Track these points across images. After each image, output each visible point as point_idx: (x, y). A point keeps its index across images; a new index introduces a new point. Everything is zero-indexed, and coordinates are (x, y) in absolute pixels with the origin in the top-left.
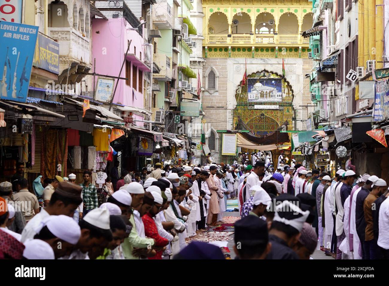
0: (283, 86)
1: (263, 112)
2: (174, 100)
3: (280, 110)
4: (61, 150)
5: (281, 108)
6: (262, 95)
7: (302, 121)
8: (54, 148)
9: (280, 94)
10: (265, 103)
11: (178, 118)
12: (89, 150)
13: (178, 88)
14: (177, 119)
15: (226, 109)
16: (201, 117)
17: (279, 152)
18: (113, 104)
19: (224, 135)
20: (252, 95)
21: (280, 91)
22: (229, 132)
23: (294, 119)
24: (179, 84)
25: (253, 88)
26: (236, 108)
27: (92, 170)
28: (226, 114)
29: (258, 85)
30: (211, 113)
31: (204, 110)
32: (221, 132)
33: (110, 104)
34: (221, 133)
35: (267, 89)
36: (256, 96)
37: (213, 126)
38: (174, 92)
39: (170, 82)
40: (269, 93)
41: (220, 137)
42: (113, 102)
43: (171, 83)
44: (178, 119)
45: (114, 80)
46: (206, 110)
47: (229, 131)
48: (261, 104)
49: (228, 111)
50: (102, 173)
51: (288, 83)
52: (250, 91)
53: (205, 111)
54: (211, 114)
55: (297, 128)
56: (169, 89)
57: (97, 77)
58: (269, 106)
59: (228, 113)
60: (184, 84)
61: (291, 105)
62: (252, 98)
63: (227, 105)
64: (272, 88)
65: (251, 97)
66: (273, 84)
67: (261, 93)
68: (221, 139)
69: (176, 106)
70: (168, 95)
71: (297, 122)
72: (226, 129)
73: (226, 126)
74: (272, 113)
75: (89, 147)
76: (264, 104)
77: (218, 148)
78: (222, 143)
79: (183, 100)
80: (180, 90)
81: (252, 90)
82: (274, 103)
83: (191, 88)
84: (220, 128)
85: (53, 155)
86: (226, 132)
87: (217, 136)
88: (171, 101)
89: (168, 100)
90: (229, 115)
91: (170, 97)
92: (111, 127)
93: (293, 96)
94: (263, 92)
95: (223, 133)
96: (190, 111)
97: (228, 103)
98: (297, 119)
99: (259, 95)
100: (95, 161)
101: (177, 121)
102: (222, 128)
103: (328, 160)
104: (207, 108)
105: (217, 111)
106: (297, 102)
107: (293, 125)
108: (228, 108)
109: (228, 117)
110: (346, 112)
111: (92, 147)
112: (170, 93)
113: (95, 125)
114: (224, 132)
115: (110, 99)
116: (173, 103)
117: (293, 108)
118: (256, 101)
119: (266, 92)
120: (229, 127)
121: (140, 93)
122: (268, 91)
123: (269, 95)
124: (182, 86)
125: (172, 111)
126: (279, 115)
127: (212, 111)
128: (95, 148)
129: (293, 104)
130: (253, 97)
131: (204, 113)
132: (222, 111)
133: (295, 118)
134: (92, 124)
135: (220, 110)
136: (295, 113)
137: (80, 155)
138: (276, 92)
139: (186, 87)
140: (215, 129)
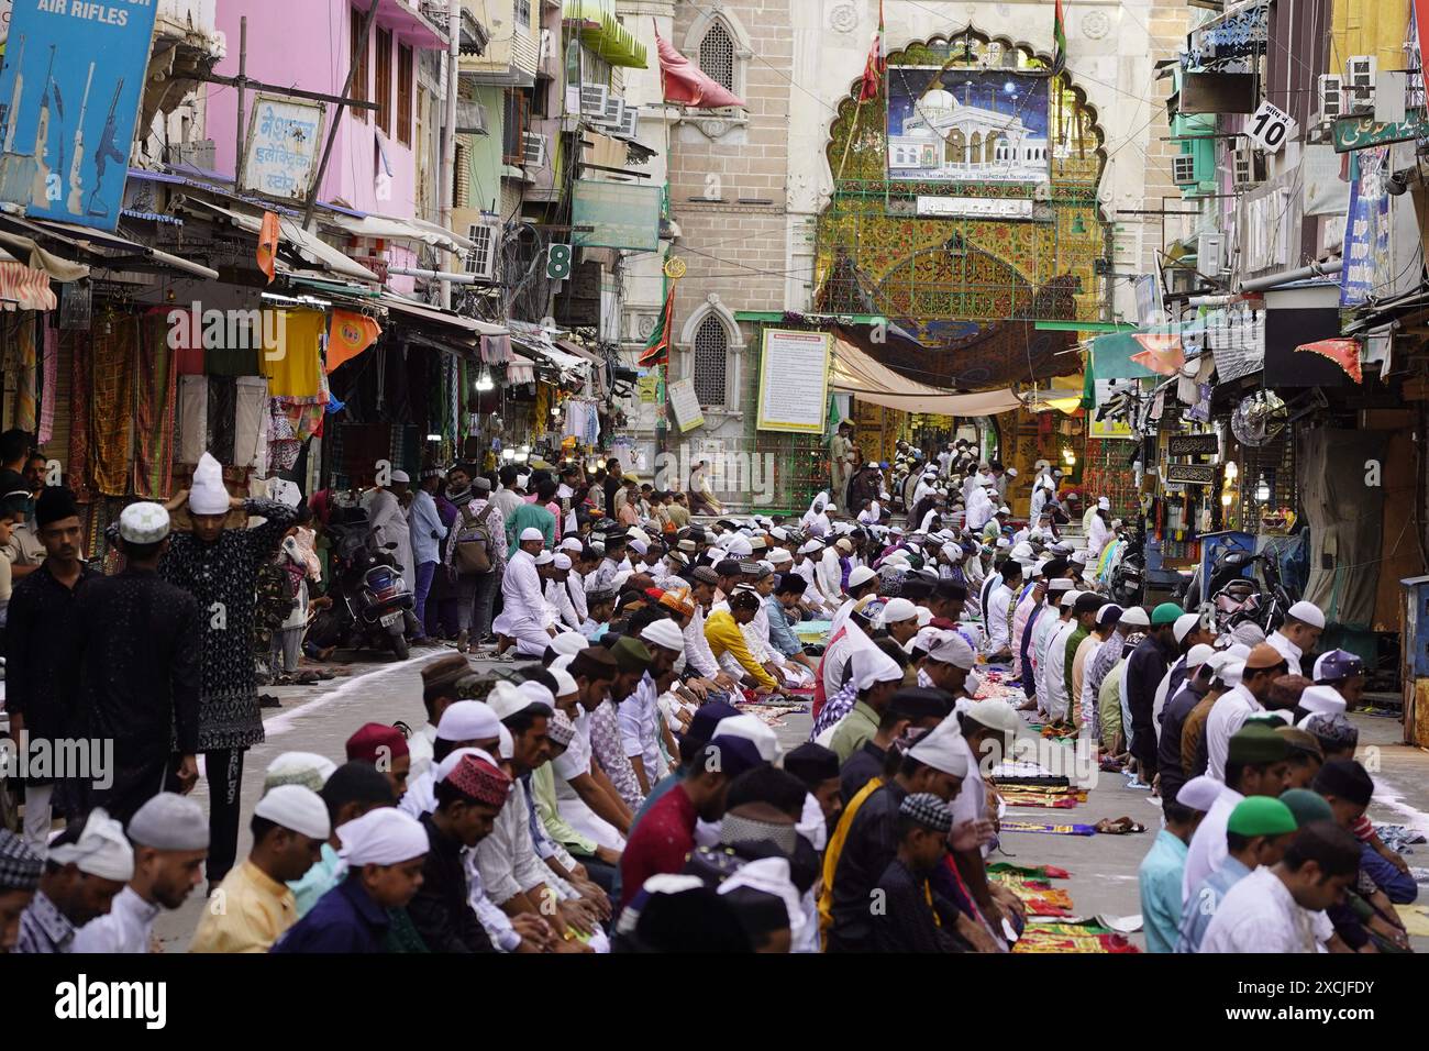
0: (1054, 109)
1: (959, 227)
2: (544, 172)
3: (1041, 223)
4: (151, 390)
5: (1046, 214)
6: (955, 150)
7: (1132, 279)
8: (123, 381)
9: (1040, 144)
10: (967, 190)
11: (560, 255)
12: (241, 391)
13: (564, 116)
14: (555, 260)
15: (783, 212)
16: (664, 246)
17: (1032, 422)
18: (318, 208)
19: (769, 335)
20: (907, 148)
21: (1041, 130)
22: (792, 322)
23: (1105, 267)
24: (568, 101)
25: (911, 114)
26: (828, 208)
27: (251, 469)
28: (783, 237)
29: (938, 100)
30: (712, 227)
31: (677, 214)
32: (758, 323)
33: (305, 206)
34: (755, 326)
35: (979, 119)
36: (928, 155)
37: (719, 292)
38: (545, 135)
39: (527, 91)
40: (990, 140)
41: (748, 341)
42: (320, 199)
43: (531, 98)
44: (562, 261)
45: (323, 110)
46: (690, 216)
47: (795, 315)
48: (947, 190)
49: (791, 221)
50: (279, 482)
51: (1081, 94)
52: (899, 131)
53: (683, 217)
54: (710, 234)
55: (1117, 310)
56: (523, 122)
57: (250, 94)
58: (988, 202)
59: (790, 232)
60: (588, 99)
61: (1090, 199)
62: (907, 163)
63: (789, 193)
64: (1003, 119)
65: (900, 159)
66: (1006, 99)
67: (948, 141)
68: (754, 353)
69: (555, 198)
70: (516, 149)
71: (1118, 281)
72: (781, 306)
73: (781, 295)
74: (1001, 233)
75: (241, 381)
76: (967, 194)
77: (741, 396)
78: (757, 373)
79: (586, 174)
80: (572, 127)
81: (906, 122)
82: (1014, 191)
83: (619, 115)
84: (747, 304)
85: (119, 407)
86: (778, 319)
87: (737, 339)
88: (531, 177)
89: (517, 173)
90: (796, 242)
91: (526, 157)
92: (323, 303)
93: (1102, 154)
94: (962, 137)
95: (767, 324)
96: (615, 226)
97: (790, 183)
98: (1118, 270)
99: (941, 149)
100: (263, 435)
101: (559, 268)
102: (759, 299)
103: (1216, 459)
104: (693, 206)
105: (741, 220)
106: (1122, 187)
107: (1101, 297)
108: (789, 209)
109: (790, 252)
110: (1281, 258)
111: (254, 380)
112: (528, 139)
113: (264, 295)
114: (769, 319)
115: (305, 186)
116: (538, 186)
117: (1101, 217)
118: (924, 177)
119: (976, 135)
120: (797, 299)
121: (402, 148)
122: (984, 132)
123: (989, 152)
124: (582, 106)
125: (534, 220)
126: (1036, 243)
127: (716, 221)
128: (263, 383)
129: (1102, 194)
130: (913, 158)
131: (675, 229)
132: (760, 221)
133: (1110, 265)
134: (255, 289)
135: (754, 218)
136: (1109, 239)
137: (204, 410)
138: (1020, 140)
139: (601, 112)
140: (728, 304)
